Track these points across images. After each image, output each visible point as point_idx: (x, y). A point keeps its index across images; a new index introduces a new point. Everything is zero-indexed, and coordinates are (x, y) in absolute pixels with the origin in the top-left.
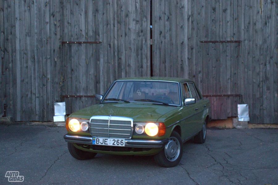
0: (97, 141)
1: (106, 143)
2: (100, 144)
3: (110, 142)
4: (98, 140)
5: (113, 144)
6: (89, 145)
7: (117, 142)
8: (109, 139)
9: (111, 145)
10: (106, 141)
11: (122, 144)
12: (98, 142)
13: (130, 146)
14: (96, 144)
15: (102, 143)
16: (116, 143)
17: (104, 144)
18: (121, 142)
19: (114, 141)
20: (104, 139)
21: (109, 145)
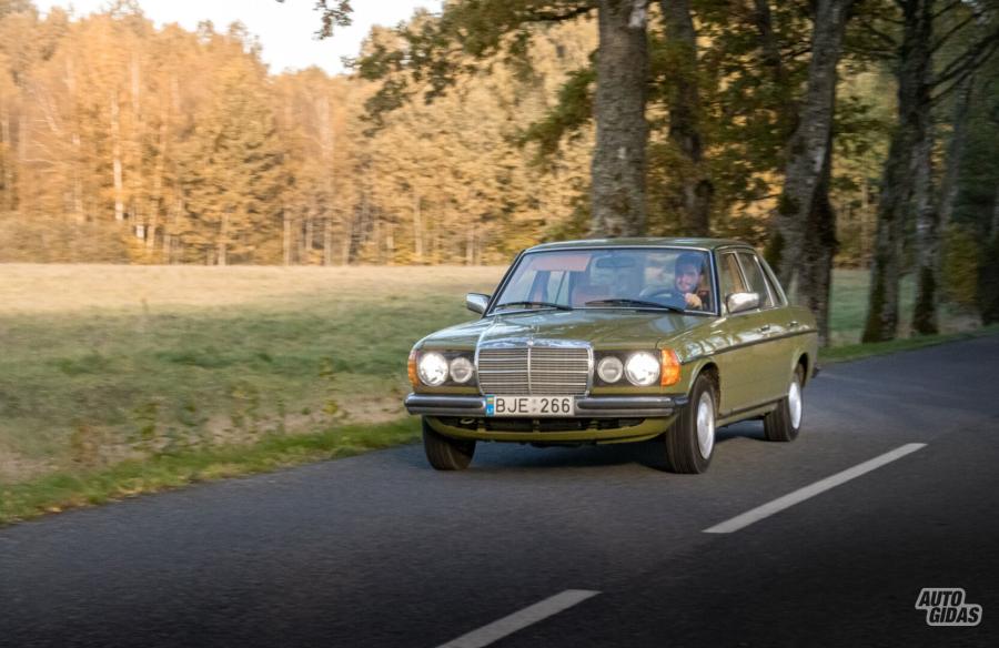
0: (498, 406)
1: (523, 409)
2: (506, 413)
3: (534, 406)
4: (500, 402)
5: (543, 411)
6: (477, 419)
7: (553, 405)
8: (530, 399)
9: (538, 413)
10: (522, 403)
11: (566, 408)
12: (501, 408)
13: (587, 413)
14: (496, 413)
15: (512, 408)
16: (549, 408)
17: (517, 413)
18: (563, 405)
19: (545, 403)
20: (518, 398)
21: (531, 413)
